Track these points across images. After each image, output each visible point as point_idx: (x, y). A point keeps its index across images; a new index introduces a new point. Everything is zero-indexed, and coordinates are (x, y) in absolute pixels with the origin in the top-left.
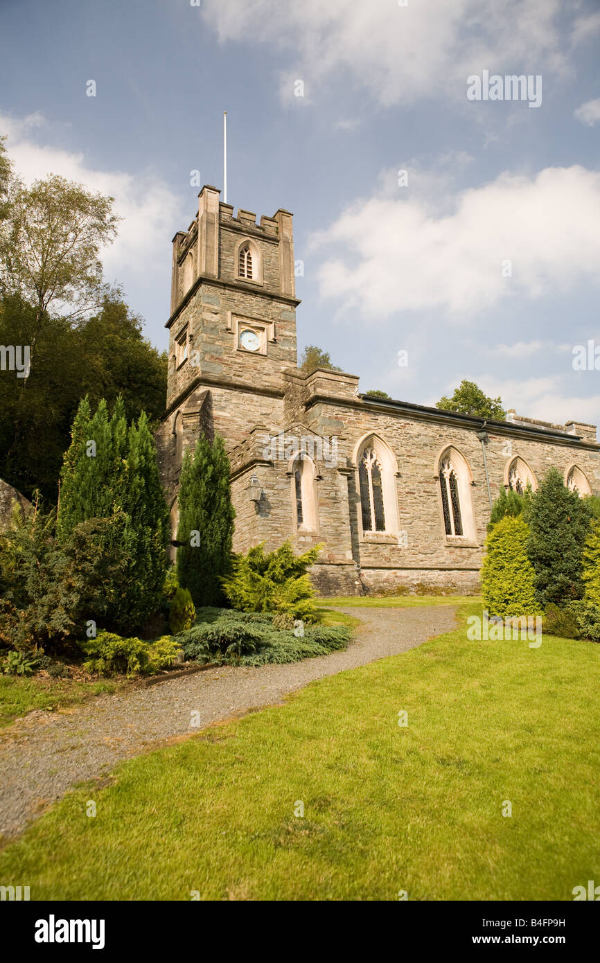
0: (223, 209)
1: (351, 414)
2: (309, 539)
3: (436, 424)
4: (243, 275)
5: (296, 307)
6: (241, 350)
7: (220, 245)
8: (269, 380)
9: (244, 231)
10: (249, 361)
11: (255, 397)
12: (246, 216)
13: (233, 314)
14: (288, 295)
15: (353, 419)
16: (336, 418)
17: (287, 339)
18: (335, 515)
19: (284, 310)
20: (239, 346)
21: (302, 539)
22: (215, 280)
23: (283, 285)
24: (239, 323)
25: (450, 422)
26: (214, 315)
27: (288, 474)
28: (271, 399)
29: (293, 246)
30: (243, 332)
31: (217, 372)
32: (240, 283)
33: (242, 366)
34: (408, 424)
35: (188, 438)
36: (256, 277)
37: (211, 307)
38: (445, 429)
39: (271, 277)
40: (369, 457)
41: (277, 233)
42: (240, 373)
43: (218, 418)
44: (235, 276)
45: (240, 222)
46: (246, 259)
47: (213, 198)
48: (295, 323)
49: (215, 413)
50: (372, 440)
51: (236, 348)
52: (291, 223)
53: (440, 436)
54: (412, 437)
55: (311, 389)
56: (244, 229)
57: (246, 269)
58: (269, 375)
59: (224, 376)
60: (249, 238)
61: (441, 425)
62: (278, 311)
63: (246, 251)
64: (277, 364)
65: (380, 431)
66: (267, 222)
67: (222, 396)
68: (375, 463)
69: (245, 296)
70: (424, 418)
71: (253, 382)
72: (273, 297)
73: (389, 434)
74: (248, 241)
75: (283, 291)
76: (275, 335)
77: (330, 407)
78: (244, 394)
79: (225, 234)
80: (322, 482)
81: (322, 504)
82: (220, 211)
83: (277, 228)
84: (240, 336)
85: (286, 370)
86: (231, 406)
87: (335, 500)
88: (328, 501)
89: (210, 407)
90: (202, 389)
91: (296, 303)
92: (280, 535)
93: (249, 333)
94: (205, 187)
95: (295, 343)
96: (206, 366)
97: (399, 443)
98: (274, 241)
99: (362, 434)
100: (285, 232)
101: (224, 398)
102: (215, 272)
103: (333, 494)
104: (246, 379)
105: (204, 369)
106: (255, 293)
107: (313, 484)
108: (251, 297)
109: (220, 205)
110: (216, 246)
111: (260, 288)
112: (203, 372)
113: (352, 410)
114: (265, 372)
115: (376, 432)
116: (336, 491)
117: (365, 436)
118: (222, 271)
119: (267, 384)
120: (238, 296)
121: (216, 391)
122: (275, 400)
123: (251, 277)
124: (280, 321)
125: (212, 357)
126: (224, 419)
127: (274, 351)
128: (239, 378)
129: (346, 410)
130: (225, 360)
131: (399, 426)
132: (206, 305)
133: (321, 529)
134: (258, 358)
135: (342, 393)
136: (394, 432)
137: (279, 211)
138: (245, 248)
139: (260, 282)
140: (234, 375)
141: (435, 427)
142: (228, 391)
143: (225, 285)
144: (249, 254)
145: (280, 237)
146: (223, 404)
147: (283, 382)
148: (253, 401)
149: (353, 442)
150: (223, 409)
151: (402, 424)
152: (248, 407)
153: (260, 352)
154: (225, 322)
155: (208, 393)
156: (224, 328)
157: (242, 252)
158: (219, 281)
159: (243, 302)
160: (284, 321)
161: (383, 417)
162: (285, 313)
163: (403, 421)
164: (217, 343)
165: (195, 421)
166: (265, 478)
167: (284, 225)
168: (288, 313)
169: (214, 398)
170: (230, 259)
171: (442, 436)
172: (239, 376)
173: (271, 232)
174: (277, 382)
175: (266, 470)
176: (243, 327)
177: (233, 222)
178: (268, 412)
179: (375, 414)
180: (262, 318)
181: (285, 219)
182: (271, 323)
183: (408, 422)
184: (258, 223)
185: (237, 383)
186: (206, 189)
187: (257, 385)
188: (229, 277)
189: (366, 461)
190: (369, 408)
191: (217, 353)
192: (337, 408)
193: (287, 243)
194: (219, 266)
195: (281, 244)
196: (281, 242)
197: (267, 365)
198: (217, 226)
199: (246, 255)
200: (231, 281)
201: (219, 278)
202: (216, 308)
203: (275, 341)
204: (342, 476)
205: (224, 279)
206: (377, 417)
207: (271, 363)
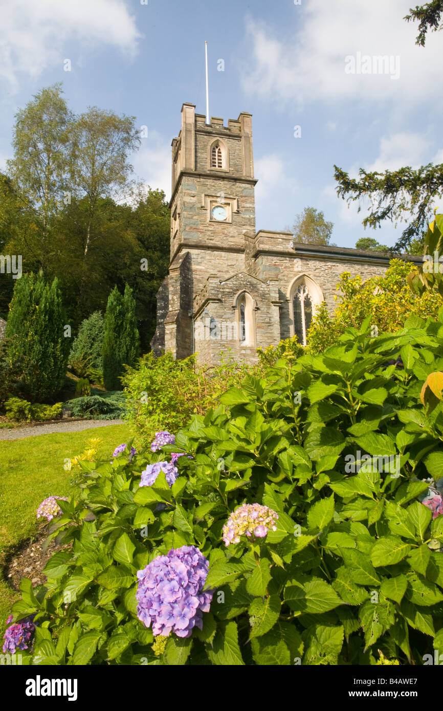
0: (198, 119)
1: (286, 262)
2: (249, 352)
3: (358, 264)
4: (215, 166)
5: (254, 185)
6: (212, 221)
7: (196, 146)
8: (234, 240)
9: (214, 134)
10: (219, 228)
11: (223, 254)
12: (216, 121)
13: (205, 195)
14: (248, 177)
15: (288, 265)
16: (275, 265)
17: (247, 210)
18: (269, 335)
19: (245, 188)
20: (211, 218)
21: (243, 352)
22: (192, 172)
23: (244, 170)
24: (211, 202)
25: (371, 262)
26: (192, 198)
27: (233, 307)
28: (235, 254)
29: (252, 140)
30: (214, 208)
31: (194, 238)
32: (212, 172)
33: (214, 232)
34: (335, 266)
35: (173, 286)
36: (225, 166)
37: (190, 192)
38: (366, 267)
39: (235, 165)
40: (302, 292)
41: (240, 131)
42: (212, 238)
43: (196, 271)
44: (207, 168)
45: (211, 127)
46: (217, 154)
47: (191, 112)
48: (254, 197)
49: (194, 267)
50: (304, 280)
51: (208, 219)
52: (251, 122)
53: (361, 273)
54: (337, 276)
55: (257, 246)
56: (214, 132)
57: (217, 161)
58: (234, 237)
59: (200, 240)
60: (218, 138)
61: (362, 265)
62: (240, 190)
63: (217, 147)
64: (240, 228)
65: (310, 273)
66: (232, 124)
67: (198, 255)
68: (307, 296)
69: (215, 181)
70: (347, 260)
71: (222, 243)
72: (236, 180)
73: (317, 275)
74: (218, 140)
75: (244, 174)
76: (238, 208)
77: (270, 258)
78: (215, 252)
79: (200, 137)
80: (259, 311)
81: (259, 327)
82: (196, 121)
83: (240, 127)
84: (212, 211)
85: (246, 232)
86: (205, 262)
87: (269, 324)
88: (264, 325)
89: (190, 263)
90: (184, 251)
91: (254, 183)
92: (226, 349)
93: (219, 208)
94: (184, 104)
95: (254, 212)
96: (187, 234)
97: (326, 281)
98: (238, 137)
99: (295, 275)
100: (245, 130)
101: (200, 256)
102: (193, 167)
103: (267, 320)
104: (217, 242)
105: (186, 237)
106: (223, 178)
107: (253, 314)
108: (220, 182)
109: (196, 116)
110: (193, 147)
111: (227, 174)
112: (185, 239)
113: (287, 259)
114: (231, 235)
115: (306, 274)
116: (270, 318)
117: (297, 277)
118: (198, 165)
119: (232, 244)
120: (210, 182)
121: (194, 252)
122: (239, 255)
123: (221, 167)
124: (242, 197)
125: (191, 228)
126: (200, 271)
127: (238, 219)
128: (211, 241)
129: (283, 258)
130: (201, 229)
131: (326, 268)
132: (186, 191)
133: (257, 345)
134: (225, 225)
135: (279, 247)
136: (322, 273)
137: (241, 114)
138: (216, 145)
139: (227, 170)
140: (208, 239)
141: (357, 267)
142: (203, 251)
143: (200, 175)
144: (219, 150)
145: (242, 134)
146: (199, 260)
147: (244, 241)
148: (221, 256)
149: (288, 282)
150: (199, 264)
151: (329, 266)
152: (217, 261)
153: (227, 221)
154: (200, 202)
155: (188, 253)
156: (200, 206)
157: (214, 149)
158: (195, 172)
159: (213, 186)
160: (245, 197)
161: (313, 262)
162: (246, 190)
163: (329, 264)
164: (195, 217)
165: (177, 274)
166: (216, 311)
167: (245, 123)
168: (249, 191)
169: (193, 256)
170: (204, 156)
171: (363, 273)
172: (211, 240)
173: (235, 131)
174: (240, 241)
175: (217, 305)
176: (214, 204)
177: (206, 128)
178: (233, 264)
179: (306, 260)
180: (228, 196)
181: (246, 119)
182: (235, 199)
183: (334, 264)
184: (226, 125)
185: (210, 245)
186: (185, 106)
187: (225, 245)
188: (203, 169)
189: (299, 295)
190: (301, 256)
191: (194, 224)
192: (275, 258)
193: (248, 138)
194: (196, 162)
195: (243, 139)
196: (243, 137)
197: (232, 230)
198: (193, 132)
199: (217, 150)
200: (205, 172)
201: (196, 170)
202: (193, 192)
203: (238, 212)
204: (275, 307)
205: (199, 171)
206: (308, 262)
207: (235, 228)
